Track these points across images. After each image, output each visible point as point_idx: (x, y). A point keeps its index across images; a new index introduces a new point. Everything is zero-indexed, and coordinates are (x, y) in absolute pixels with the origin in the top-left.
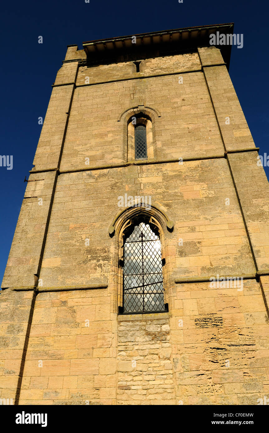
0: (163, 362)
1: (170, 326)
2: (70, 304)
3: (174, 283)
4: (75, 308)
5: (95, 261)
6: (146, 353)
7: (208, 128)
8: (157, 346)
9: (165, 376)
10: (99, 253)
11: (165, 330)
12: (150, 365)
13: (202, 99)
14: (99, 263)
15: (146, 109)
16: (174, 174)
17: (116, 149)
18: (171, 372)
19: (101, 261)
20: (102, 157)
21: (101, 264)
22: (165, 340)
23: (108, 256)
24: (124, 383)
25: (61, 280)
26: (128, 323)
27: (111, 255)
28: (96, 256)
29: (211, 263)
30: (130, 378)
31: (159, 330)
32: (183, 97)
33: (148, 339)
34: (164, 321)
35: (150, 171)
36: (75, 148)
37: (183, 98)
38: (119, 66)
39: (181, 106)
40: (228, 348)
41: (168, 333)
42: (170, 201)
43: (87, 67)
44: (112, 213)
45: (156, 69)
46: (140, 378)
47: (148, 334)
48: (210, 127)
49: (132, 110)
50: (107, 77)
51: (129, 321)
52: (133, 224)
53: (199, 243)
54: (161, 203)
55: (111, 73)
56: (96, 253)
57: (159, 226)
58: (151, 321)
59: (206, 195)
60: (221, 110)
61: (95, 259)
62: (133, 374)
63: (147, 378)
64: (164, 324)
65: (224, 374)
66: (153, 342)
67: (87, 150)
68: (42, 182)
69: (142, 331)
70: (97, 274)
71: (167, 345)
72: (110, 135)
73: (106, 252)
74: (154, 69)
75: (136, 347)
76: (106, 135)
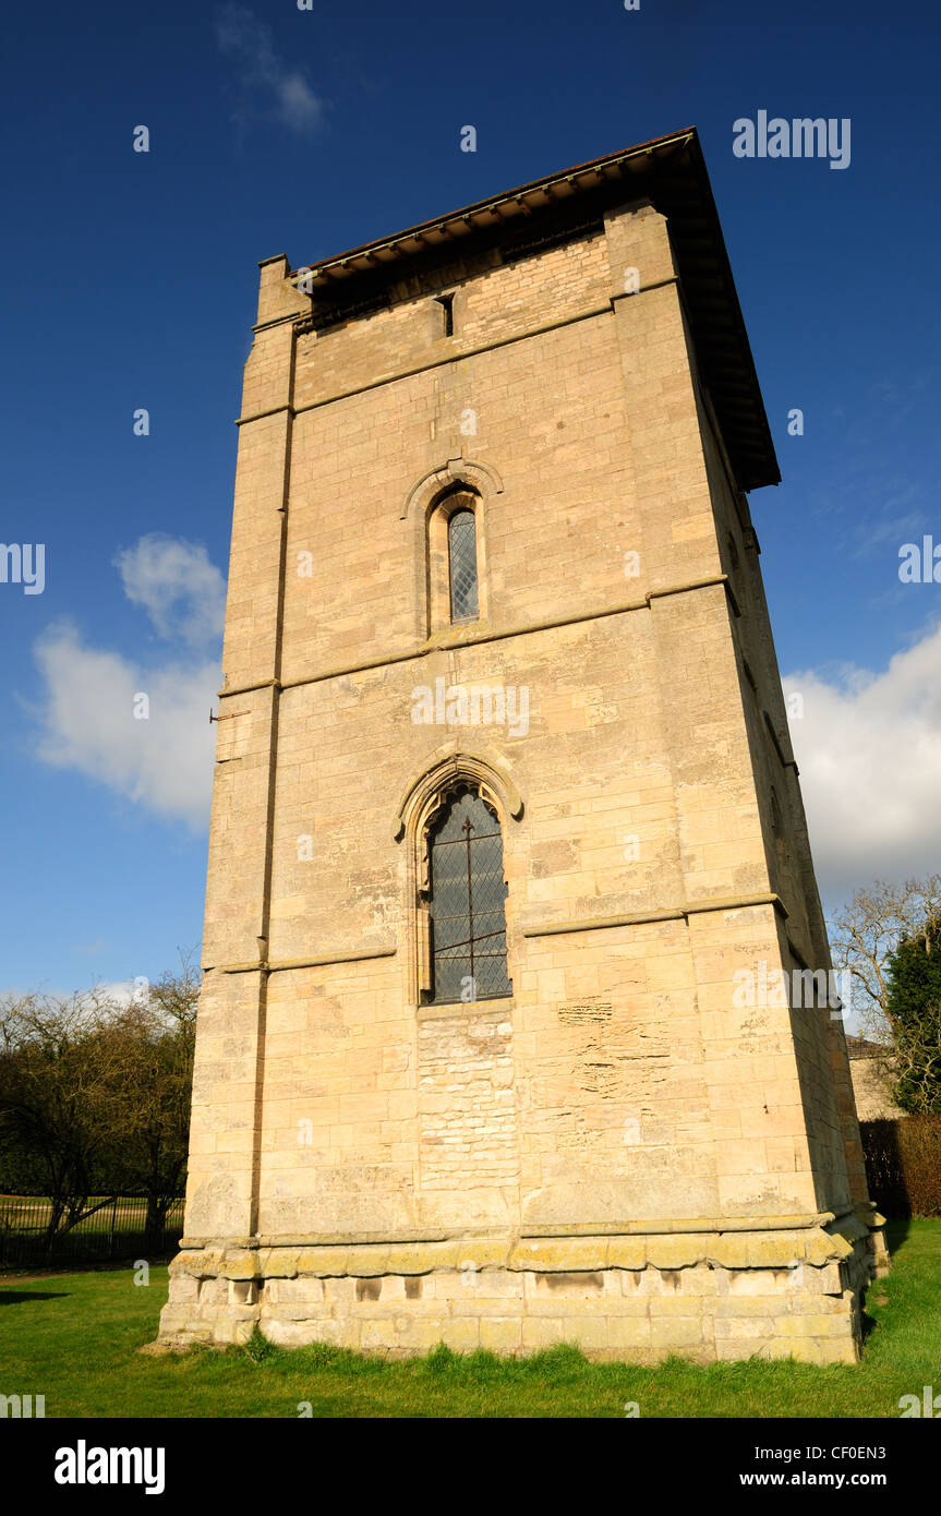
0: (499, 1094)
1: (512, 1025)
2: (330, 991)
3: (522, 936)
4: (339, 999)
5: (369, 899)
6: (469, 1077)
7: (616, 516)
8: (488, 1064)
9: (502, 1119)
10: (376, 880)
11: (503, 1034)
12: (475, 1100)
13: (607, 416)
14: (377, 902)
15: (467, 470)
16: (531, 665)
17: (400, 607)
18: (512, 1111)
19: (381, 897)
20: (371, 632)
21: (382, 905)
22: (503, 1052)
23: (393, 885)
24: (432, 1134)
25: (310, 943)
26: (436, 1024)
27: (400, 884)
28: (371, 888)
29: (597, 888)
30: (442, 1124)
31: (492, 1034)
32: (562, 413)
33: (471, 1052)
34: (501, 1016)
35: (476, 663)
36: (311, 612)
37: (559, 420)
38: (397, 319)
39: (554, 449)
40: (617, 1063)
41: (508, 1039)
42: (520, 743)
43: (319, 336)
44: (397, 783)
45: (493, 320)
46: (459, 1123)
47: (473, 1042)
48: (622, 513)
49: (433, 478)
50: (369, 367)
51: (437, 1020)
52: (445, 802)
53: (576, 842)
54: (499, 747)
55: (377, 351)
56: (371, 881)
57: (498, 806)
58: (478, 1016)
59: (597, 720)
60: (648, 457)
61: (369, 894)
62: (447, 1116)
63: (470, 1122)
64: (501, 1022)
65: (606, 1112)
66: (482, 1057)
67: (336, 616)
68: (246, 720)
69: (461, 1038)
70: (375, 927)
71: (506, 1061)
72: (385, 564)
73: (389, 877)
74: (489, 318)
75: (452, 1068)
76: (376, 567)
